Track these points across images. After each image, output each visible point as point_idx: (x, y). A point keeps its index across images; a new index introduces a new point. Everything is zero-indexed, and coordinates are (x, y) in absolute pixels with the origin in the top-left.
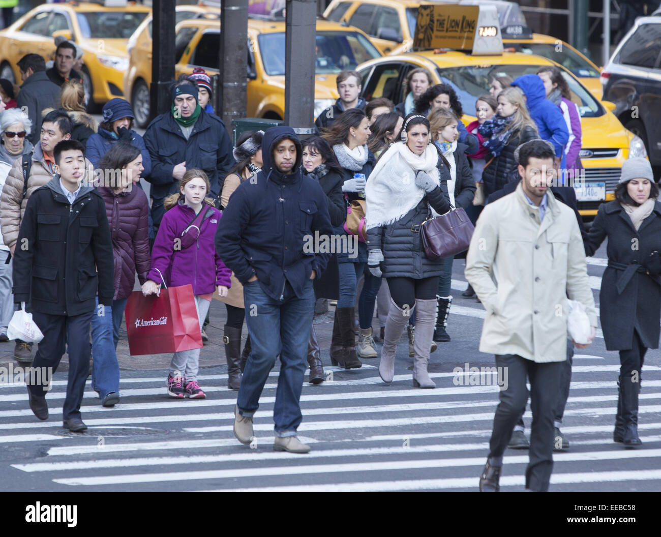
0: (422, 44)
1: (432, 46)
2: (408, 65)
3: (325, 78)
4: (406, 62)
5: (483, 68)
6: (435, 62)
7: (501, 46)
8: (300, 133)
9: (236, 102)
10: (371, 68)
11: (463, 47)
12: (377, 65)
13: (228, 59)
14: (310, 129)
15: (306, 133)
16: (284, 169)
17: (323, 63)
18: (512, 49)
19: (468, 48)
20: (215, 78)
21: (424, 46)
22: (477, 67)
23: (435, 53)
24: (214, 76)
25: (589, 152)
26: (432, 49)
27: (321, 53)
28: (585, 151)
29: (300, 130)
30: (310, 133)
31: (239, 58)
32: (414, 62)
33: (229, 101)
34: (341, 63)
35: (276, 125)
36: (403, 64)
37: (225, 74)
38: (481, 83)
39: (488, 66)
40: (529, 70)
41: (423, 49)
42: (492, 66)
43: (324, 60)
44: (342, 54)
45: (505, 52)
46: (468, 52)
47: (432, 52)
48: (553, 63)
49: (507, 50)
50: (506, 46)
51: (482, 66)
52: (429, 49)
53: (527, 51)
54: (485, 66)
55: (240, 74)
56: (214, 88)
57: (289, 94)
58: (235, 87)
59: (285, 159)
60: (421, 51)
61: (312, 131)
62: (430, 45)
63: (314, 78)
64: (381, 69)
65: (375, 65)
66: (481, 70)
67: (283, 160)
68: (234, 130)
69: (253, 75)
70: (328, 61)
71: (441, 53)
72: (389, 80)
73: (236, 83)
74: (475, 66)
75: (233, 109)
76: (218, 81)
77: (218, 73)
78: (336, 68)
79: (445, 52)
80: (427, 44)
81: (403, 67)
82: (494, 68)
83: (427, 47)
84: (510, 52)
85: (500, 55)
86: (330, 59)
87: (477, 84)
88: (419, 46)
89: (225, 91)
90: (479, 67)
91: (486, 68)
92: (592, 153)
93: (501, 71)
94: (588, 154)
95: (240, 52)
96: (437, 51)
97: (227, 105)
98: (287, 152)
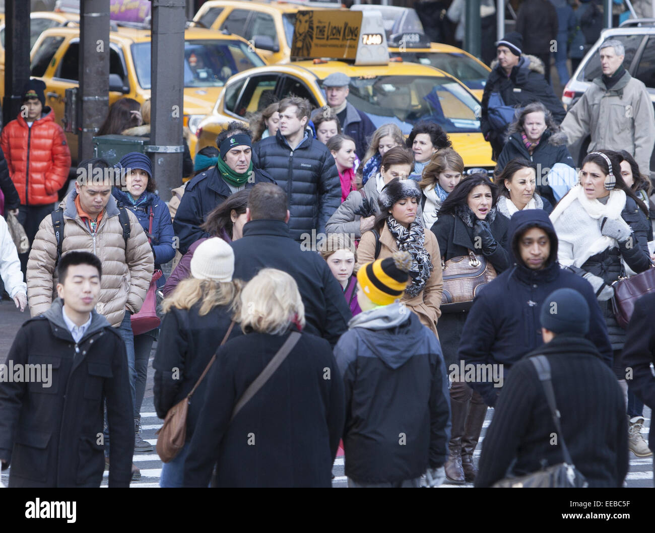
0: (300, 53)
1: (312, 55)
2: (285, 76)
3: (205, 92)
4: (283, 73)
5: (367, 79)
6: (315, 73)
7: (387, 56)
8: (168, 152)
9: (97, 118)
10: (244, 79)
11: (345, 56)
12: (252, 76)
13: (88, 71)
14: (178, 147)
15: (174, 151)
16: (532, 266)
17: (203, 75)
18: (399, 58)
19: (351, 58)
20: (74, 91)
21: (303, 56)
22: (361, 78)
23: (315, 63)
24: (73, 89)
25: (483, 170)
26: (312, 59)
27: (201, 64)
28: (479, 169)
29: (167, 148)
30: (179, 151)
31: (100, 69)
32: (292, 74)
33: (90, 116)
34: (222, 74)
35: (141, 143)
36: (280, 75)
37: (85, 87)
38: (365, 96)
39: (372, 77)
40: (417, 81)
41: (302, 59)
42: (377, 77)
43: (204, 72)
44: (223, 65)
45: (391, 61)
46: (351, 62)
47: (312, 62)
48: (443, 74)
49: (393, 59)
50: (392, 55)
51: (366, 77)
52: (308, 59)
53: (425, 61)
54: (369, 77)
55: (102, 86)
56: (73, 102)
57: (156, 108)
58: (95, 101)
59: (532, 254)
60: (300, 60)
61: (181, 149)
62: (309, 54)
63: (183, 91)
64: (255, 81)
65: (249, 76)
66: (365, 81)
67: (530, 256)
68: (95, 149)
69: (125, 88)
70: (207, 72)
71: (322, 62)
72: (264, 92)
73: (97, 97)
74: (359, 77)
75: (94, 125)
76: (77, 95)
77: (77, 86)
78: (217, 80)
79: (326, 62)
80: (305, 53)
81: (280, 78)
82: (379, 79)
83: (307, 57)
84: (396, 61)
85: (386, 65)
86: (210, 71)
87: (360, 97)
88: (298, 55)
89: (85, 106)
90: (363, 79)
91: (371, 79)
92: (486, 171)
93: (387, 83)
94: (482, 172)
95: (102, 62)
96: (316, 60)
97: (88, 121)
98: (536, 245)
